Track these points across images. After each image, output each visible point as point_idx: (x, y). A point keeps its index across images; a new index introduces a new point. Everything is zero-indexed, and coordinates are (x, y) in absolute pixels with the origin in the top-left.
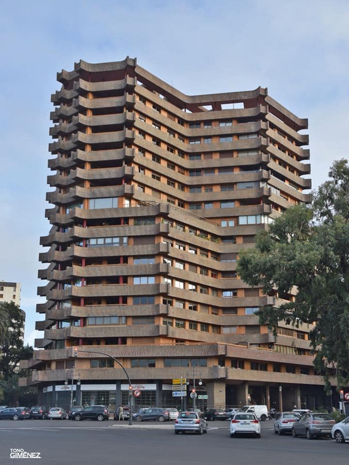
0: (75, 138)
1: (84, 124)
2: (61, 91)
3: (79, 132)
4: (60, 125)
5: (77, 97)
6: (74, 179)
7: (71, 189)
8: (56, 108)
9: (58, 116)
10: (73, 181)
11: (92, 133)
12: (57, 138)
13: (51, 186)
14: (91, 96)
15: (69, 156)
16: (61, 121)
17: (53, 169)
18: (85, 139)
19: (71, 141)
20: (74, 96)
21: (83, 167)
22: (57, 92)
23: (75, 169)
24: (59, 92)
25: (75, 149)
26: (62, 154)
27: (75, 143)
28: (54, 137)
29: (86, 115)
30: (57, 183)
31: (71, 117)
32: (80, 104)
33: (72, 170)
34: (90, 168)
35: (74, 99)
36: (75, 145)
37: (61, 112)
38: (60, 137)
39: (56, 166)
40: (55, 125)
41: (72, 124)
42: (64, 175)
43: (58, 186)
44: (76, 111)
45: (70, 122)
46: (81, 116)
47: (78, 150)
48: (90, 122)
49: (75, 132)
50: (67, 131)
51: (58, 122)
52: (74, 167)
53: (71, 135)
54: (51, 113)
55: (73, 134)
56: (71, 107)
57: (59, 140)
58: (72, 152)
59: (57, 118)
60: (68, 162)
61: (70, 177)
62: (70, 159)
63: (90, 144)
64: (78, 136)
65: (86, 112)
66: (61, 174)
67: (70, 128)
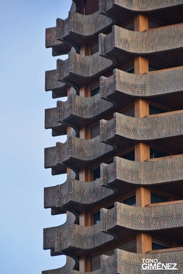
0: (108, 130)
1: (129, 93)
2: (67, 20)
3: (117, 114)
4: (70, 100)
5: (108, 30)
6: (110, 232)
7: (105, 257)
8: (59, 61)
9: (66, 80)
10: (110, 238)
11: (151, 113)
12: (65, 133)
13: (53, 254)
14: (142, 23)
15: (96, 175)
16: (72, 91)
17: (56, 211)
18: (135, 130)
19: (98, 138)
20: (102, 27)
21: (131, 201)
22: (58, 21)
23: (111, 207)
24: (63, 21)
25: (108, 158)
26: (77, 171)
27: (109, 142)
28: (56, 132)
29: (132, 71)
30: (68, 244)
31: (96, 78)
32: (117, 46)
33: (104, 210)
34: (149, 202)
35: (103, 35)
36: (110, 148)
37: (71, 69)
38: (72, 131)
39: (65, 202)
40: (59, 103)
41: (98, 97)
42: (86, 224)
43: (69, 252)
44: (109, 63)
45: (94, 93)
46: (121, 74)
47: (117, 159)
48: (143, 87)
49: (108, 115)
50: (88, 116)
51: (65, 95)
52: (109, 203)
53: (99, 124)
54: (47, 73)
55: (103, 121)
56: (97, 55)
57: (69, 138)
58: (103, 166)
59: (62, 84)
60: (95, 191)
61: (100, 226)
62: (99, 182)
63: (146, 143)
64: (114, 125)
65: (133, 65)
66: (77, 222)
67: (94, 105)
